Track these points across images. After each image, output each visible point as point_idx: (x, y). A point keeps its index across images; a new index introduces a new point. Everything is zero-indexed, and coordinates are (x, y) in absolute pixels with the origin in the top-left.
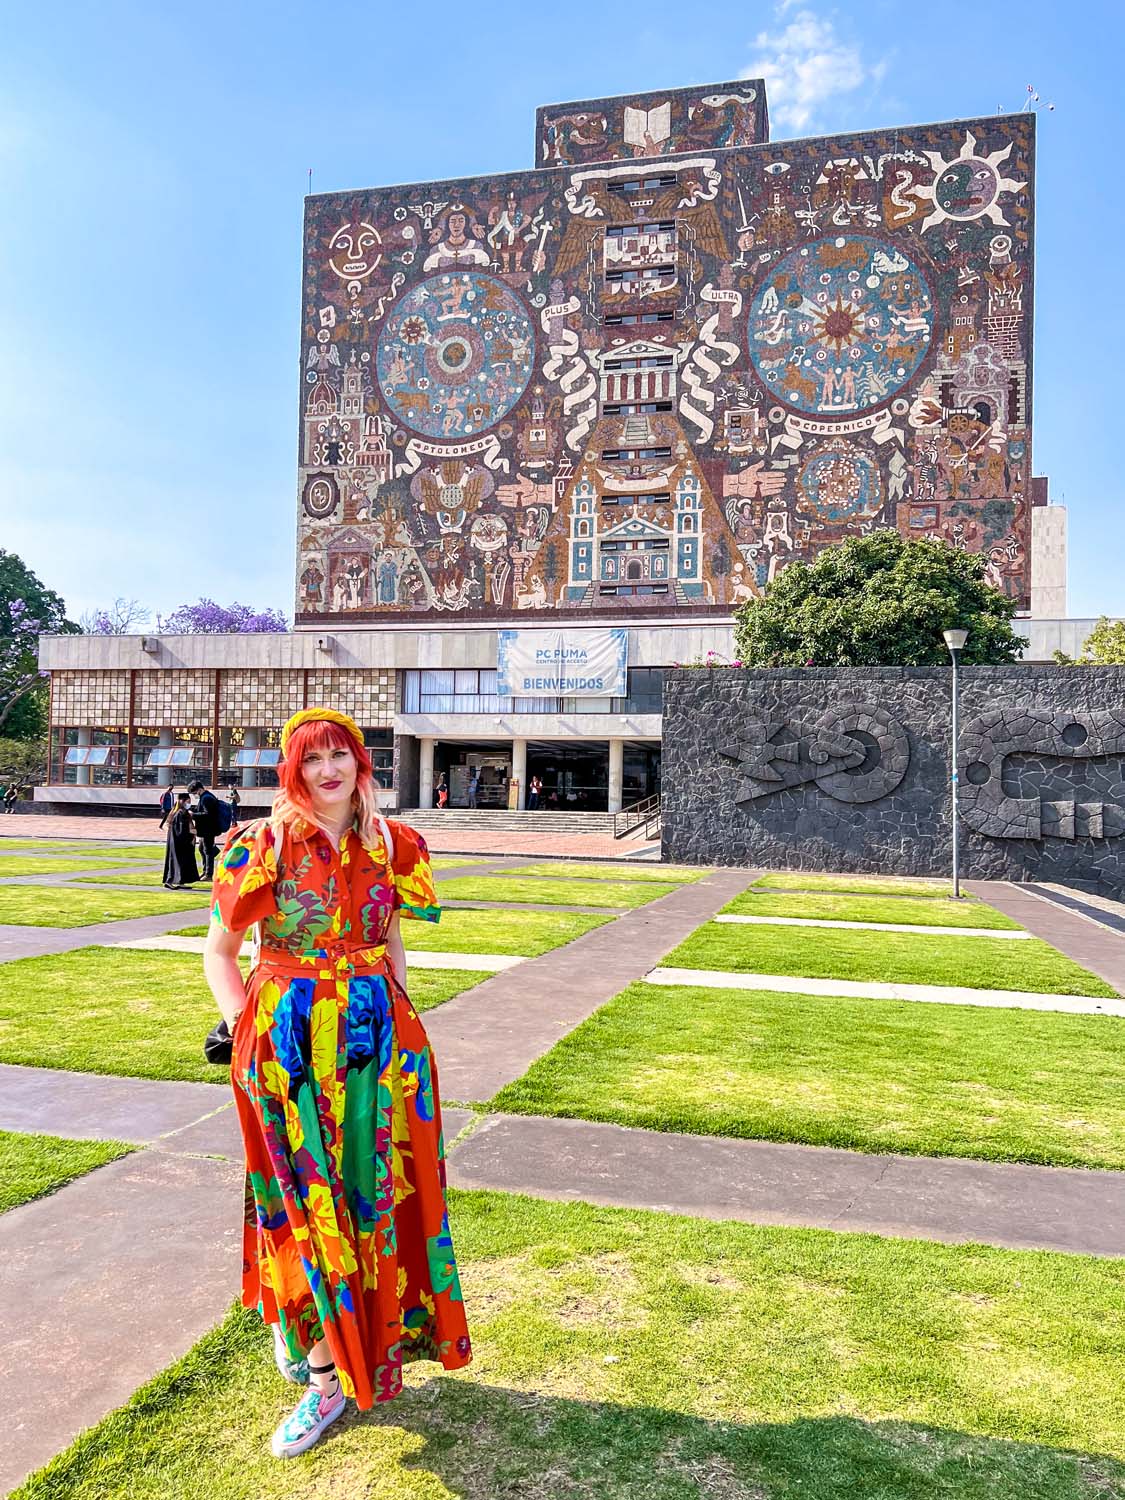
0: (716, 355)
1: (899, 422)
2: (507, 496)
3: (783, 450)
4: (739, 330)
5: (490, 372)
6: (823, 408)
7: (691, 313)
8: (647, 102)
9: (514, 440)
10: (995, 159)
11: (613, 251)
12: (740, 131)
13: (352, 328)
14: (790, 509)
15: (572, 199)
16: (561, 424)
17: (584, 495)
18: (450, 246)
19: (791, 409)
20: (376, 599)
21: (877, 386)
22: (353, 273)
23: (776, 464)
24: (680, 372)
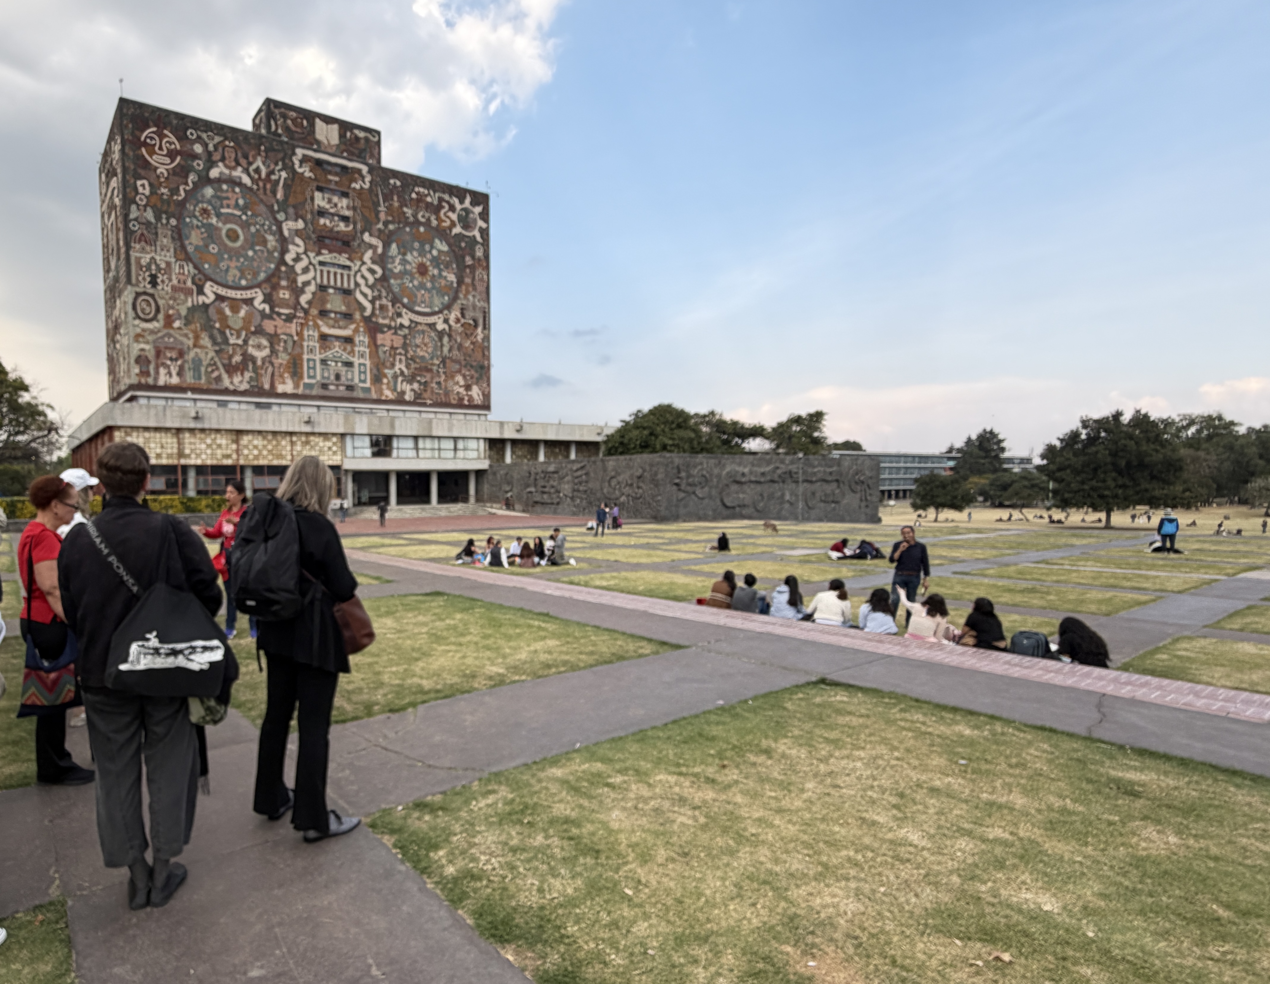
0: (372, 271)
1: (446, 321)
2: (269, 327)
3: (402, 326)
4: (381, 260)
5: (255, 251)
6: (416, 308)
7: (359, 245)
9: (271, 294)
11: (320, 200)
13: (162, 200)
14: (405, 355)
15: (297, 163)
16: (297, 291)
17: (311, 332)
18: (226, 166)
20: (189, 379)
21: (437, 302)
22: (160, 163)
24: (355, 276)
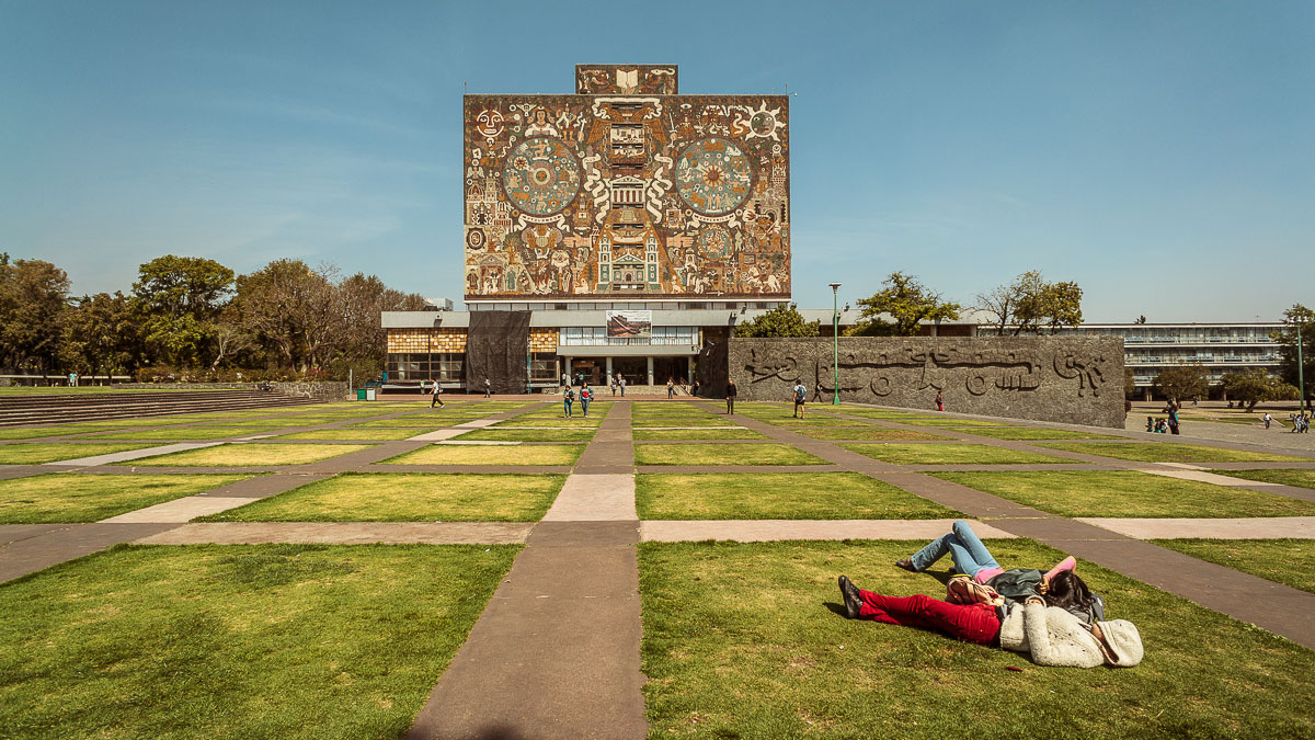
0: (663, 185)
1: (739, 219)
2: (569, 242)
3: (692, 228)
4: (672, 174)
5: (559, 186)
6: (707, 211)
7: (651, 165)
8: (627, 69)
9: (571, 217)
10: (775, 112)
11: (615, 135)
12: (669, 87)
13: (490, 161)
14: (695, 253)
15: (595, 110)
16: (593, 211)
17: (605, 243)
18: (538, 125)
19: (694, 211)
20: (505, 288)
21: (729, 203)
22: (490, 134)
23: (689, 234)
24: (646, 191)
